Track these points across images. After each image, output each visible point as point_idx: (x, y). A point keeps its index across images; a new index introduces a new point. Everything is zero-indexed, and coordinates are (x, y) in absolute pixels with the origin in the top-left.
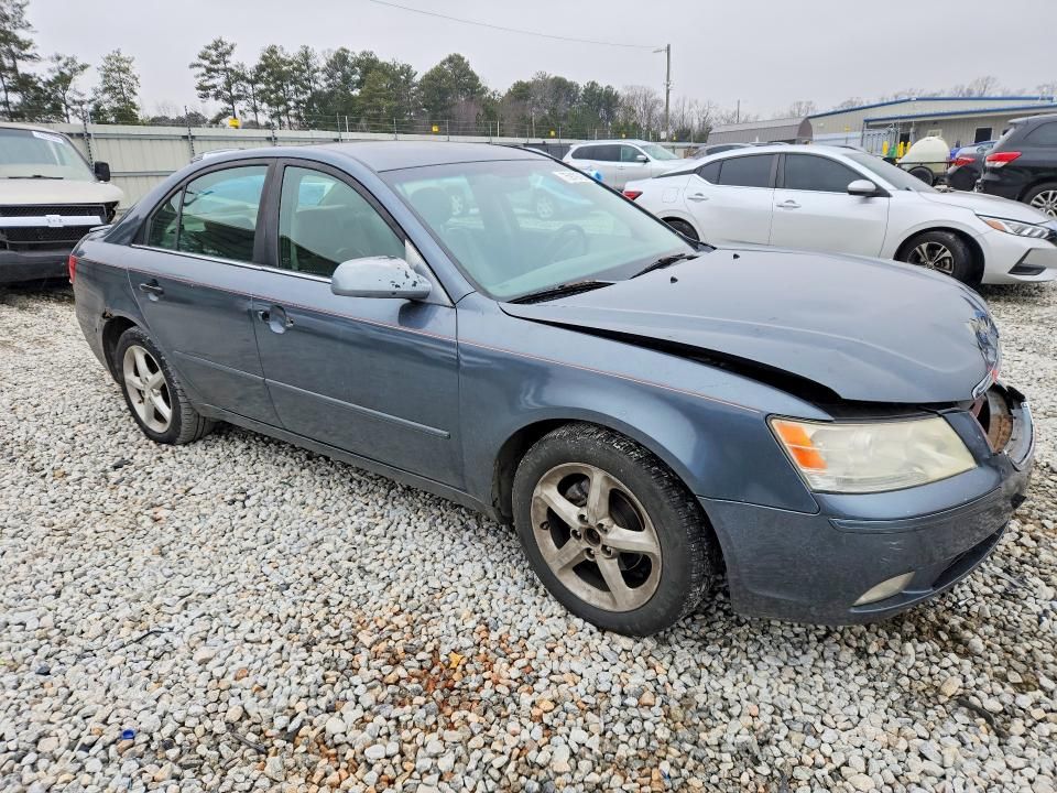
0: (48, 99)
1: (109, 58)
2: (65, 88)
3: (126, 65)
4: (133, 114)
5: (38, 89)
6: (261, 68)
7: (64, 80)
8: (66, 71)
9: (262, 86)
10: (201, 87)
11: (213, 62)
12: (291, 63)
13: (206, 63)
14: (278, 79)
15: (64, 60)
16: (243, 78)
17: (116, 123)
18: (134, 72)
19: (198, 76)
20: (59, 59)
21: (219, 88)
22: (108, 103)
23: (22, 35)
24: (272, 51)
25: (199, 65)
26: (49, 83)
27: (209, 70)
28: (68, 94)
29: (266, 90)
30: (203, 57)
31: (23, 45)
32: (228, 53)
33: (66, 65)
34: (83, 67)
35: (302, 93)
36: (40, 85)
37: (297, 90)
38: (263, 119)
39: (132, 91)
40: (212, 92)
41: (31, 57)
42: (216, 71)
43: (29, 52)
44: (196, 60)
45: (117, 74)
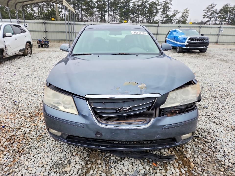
0: (170, 19)
1: (185, 10)
2: (174, 17)
3: (188, 11)
4: (186, 22)
5: (169, 17)
6: (221, 10)
7: (174, 15)
8: (175, 13)
9: (220, 14)
10: (204, 15)
11: (209, 9)
12: (231, 8)
13: (208, 9)
14: (225, 12)
15: (176, 11)
16: (216, 12)
17: (182, 24)
18: (189, 13)
19: (204, 13)
20: (175, 11)
21: (208, 15)
22: (182, 19)
23: (170, 6)
24: (227, 5)
25: (206, 10)
26: (171, 16)
27: (208, 11)
28: (174, 18)
29: (221, 15)
30: (207, 8)
31: (169, 8)
32: (214, 7)
33: (176, 12)
34: (179, 12)
35: (231, 15)
36: (170, 16)
37: (230, 15)
38: (218, 22)
39: (187, 17)
40: (206, 16)
41: (170, 11)
42: (209, 11)
43: (170, 10)
44: (205, 9)
45: (186, 13)
